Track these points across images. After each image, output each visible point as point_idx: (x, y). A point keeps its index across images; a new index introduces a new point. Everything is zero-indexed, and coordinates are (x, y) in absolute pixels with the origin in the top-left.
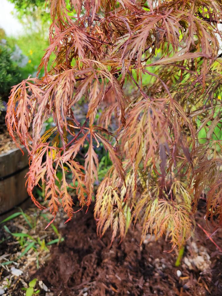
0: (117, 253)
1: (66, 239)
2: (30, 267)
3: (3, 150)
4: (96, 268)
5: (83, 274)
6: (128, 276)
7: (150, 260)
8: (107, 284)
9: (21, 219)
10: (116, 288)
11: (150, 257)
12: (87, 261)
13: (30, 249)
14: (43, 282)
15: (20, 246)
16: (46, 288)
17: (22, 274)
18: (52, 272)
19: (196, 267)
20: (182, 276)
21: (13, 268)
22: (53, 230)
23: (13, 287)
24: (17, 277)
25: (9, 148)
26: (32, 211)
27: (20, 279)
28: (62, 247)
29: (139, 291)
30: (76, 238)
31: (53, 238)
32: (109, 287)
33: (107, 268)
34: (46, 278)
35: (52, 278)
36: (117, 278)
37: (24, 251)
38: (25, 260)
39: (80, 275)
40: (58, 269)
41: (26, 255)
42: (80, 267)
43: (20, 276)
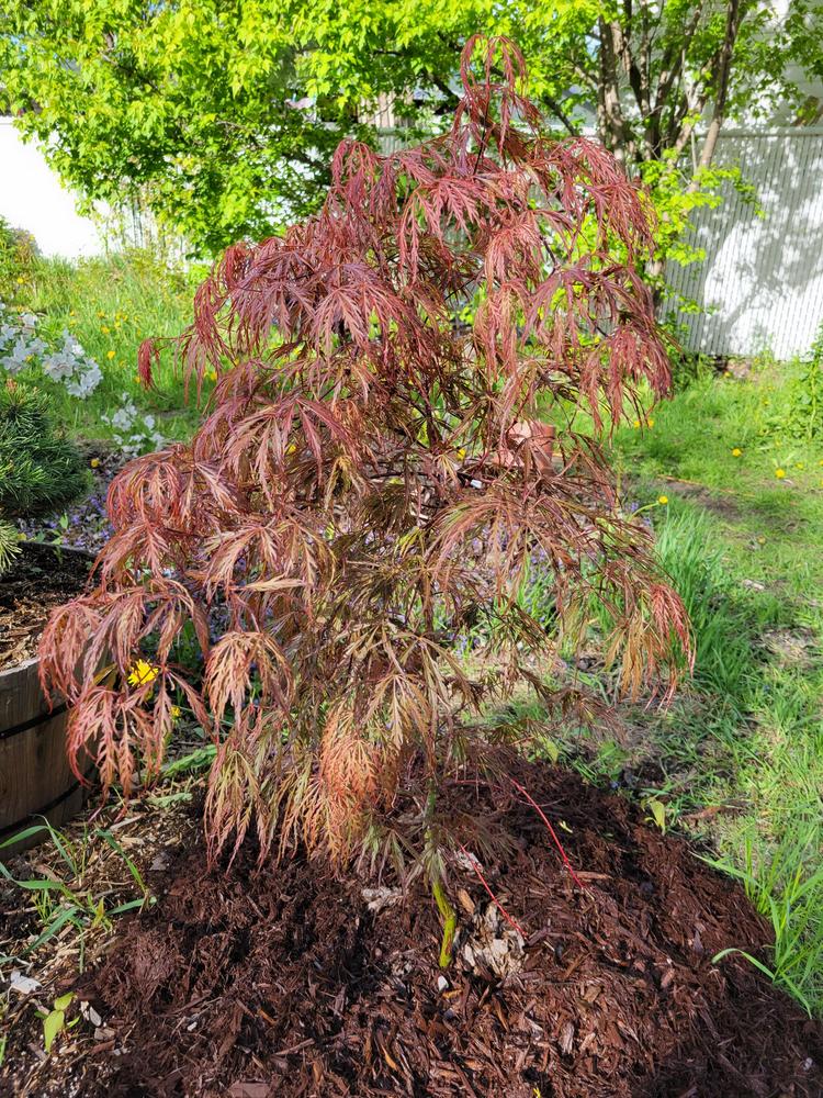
0: (290, 932)
1: (163, 898)
2: (62, 971)
3: (10, 658)
4: (229, 967)
5: (193, 982)
6: (307, 986)
7: (378, 953)
8: (251, 1004)
9: (47, 850)
10: (271, 1013)
11: (379, 946)
12: (207, 950)
13: (63, 928)
14: (92, 1003)
15: (38, 918)
16: (96, 1019)
17: (38, 988)
18: (114, 977)
19: (490, 969)
20: (450, 988)
21: (15, 975)
22: (132, 878)
23: (14, 1018)
24: (26, 995)
25: (26, 653)
26: (81, 829)
27: (33, 1000)
28: (151, 918)
29: (329, 1023)
30: (189, 895)
31: (128, 897)
32: (255, 1012)
33: (258, 967)
34: (99, 993)
35: (113, 993)
36: (278, 990)
37: (49, 932)
38: (48, 956)
39: (187, 985)
40: (130, 968)
41: (53, 942)
42: (187, 963)
43: (32, 992)
